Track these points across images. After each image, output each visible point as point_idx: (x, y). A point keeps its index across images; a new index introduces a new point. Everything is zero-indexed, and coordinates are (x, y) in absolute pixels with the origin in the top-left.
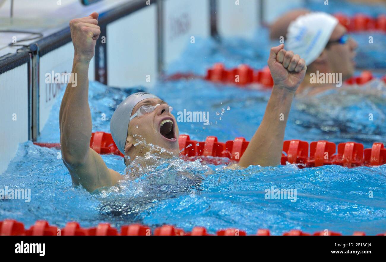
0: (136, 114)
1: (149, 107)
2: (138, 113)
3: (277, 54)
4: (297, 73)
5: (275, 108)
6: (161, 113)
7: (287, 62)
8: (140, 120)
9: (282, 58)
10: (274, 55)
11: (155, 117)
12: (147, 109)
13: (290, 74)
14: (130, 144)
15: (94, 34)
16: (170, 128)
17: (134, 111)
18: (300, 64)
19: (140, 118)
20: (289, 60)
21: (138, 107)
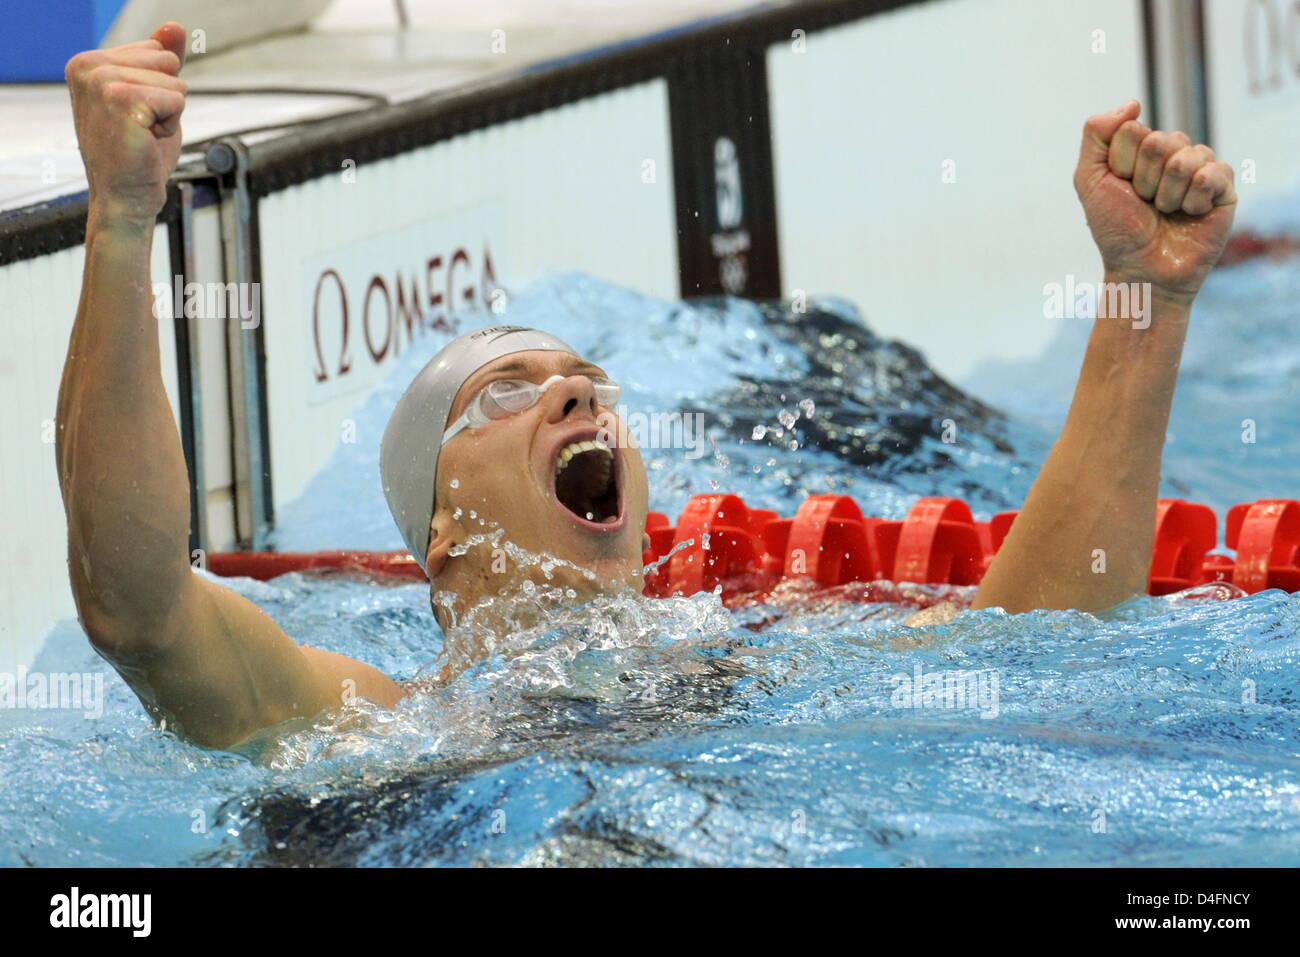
0: (463, 421)
1: (516, 387)
2: (474, 416)
3: (1108, 142)
4: (1198, 217)
5: (1114, 368)
6: (560, 412)
7: (1148, 172)
8: (477, 444)
9: (1131, 158)
10: (1098, 148)
11: (540, 432)
12: (508, 398)
13: (1168, 226)
14: (442, 541)
15: (154, 112)
16: (604, 473)
17: (458, 406)
18: (1203, 179)
19: (479, 433)
20: (1155, 166)
21: (472, 390)
